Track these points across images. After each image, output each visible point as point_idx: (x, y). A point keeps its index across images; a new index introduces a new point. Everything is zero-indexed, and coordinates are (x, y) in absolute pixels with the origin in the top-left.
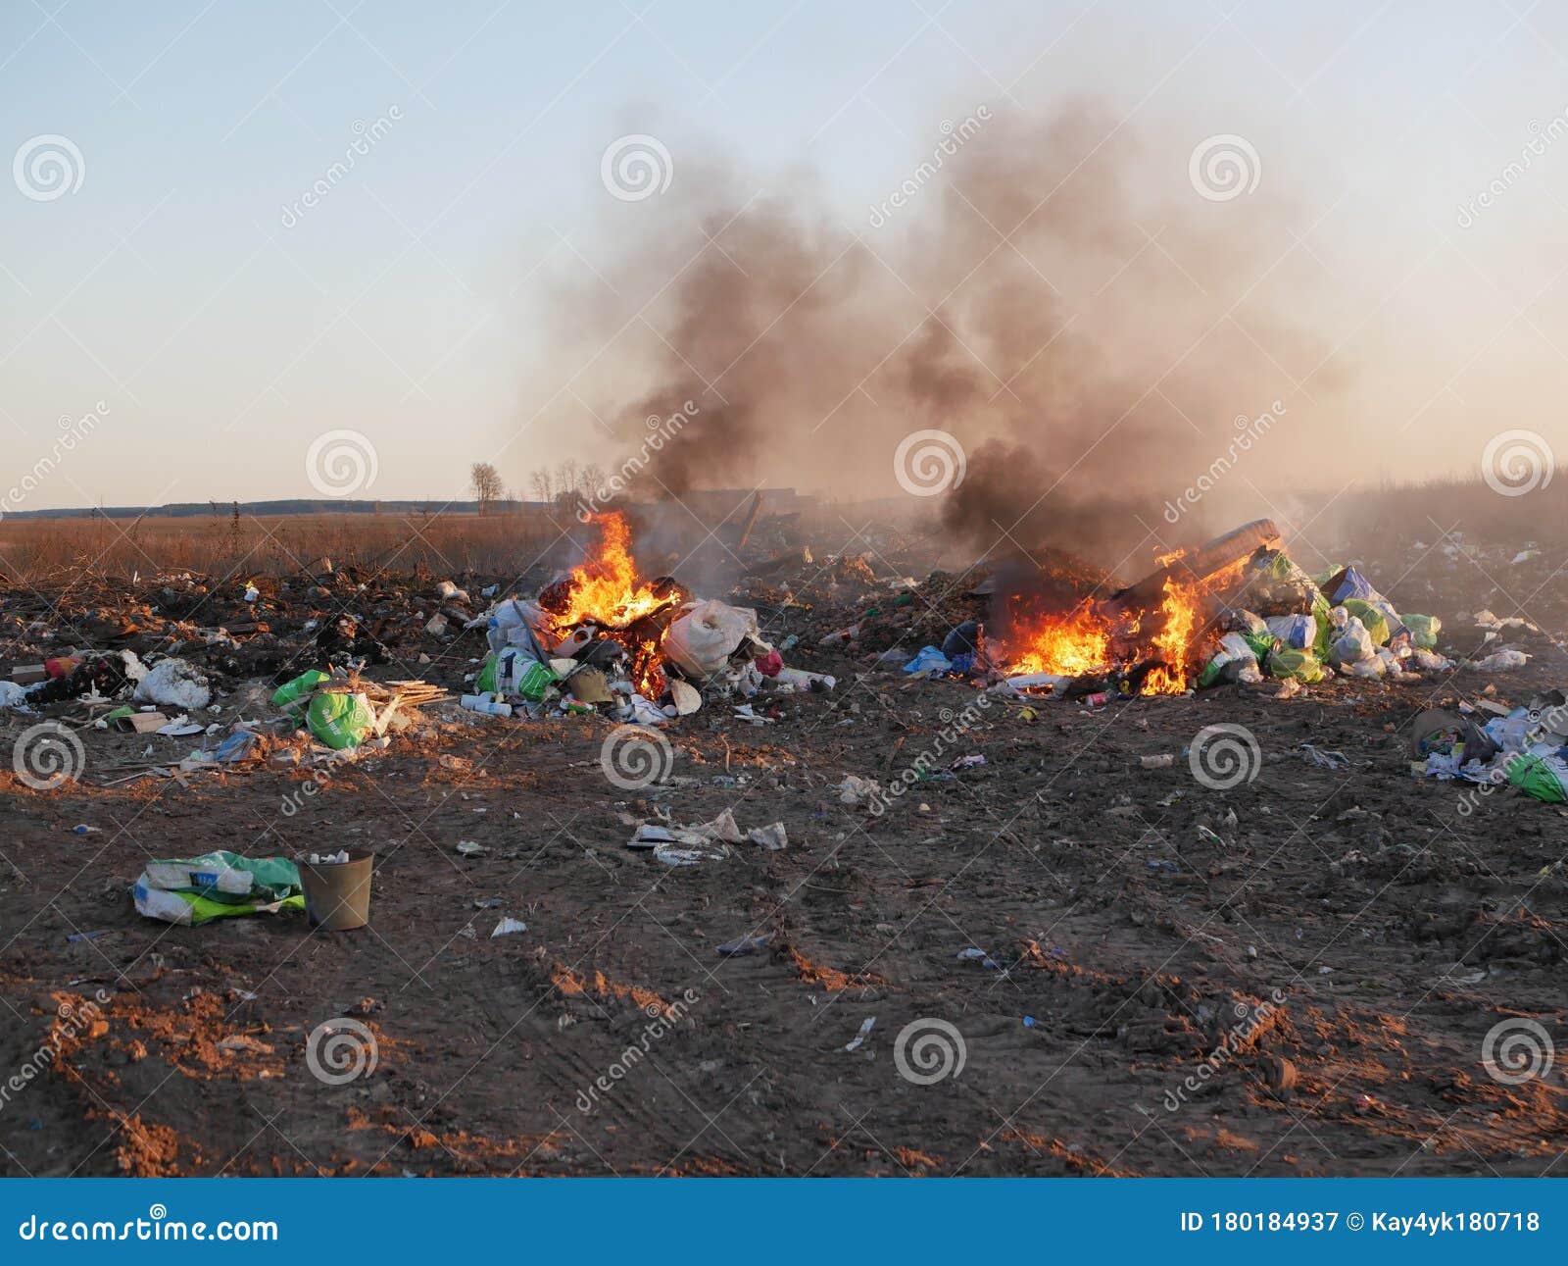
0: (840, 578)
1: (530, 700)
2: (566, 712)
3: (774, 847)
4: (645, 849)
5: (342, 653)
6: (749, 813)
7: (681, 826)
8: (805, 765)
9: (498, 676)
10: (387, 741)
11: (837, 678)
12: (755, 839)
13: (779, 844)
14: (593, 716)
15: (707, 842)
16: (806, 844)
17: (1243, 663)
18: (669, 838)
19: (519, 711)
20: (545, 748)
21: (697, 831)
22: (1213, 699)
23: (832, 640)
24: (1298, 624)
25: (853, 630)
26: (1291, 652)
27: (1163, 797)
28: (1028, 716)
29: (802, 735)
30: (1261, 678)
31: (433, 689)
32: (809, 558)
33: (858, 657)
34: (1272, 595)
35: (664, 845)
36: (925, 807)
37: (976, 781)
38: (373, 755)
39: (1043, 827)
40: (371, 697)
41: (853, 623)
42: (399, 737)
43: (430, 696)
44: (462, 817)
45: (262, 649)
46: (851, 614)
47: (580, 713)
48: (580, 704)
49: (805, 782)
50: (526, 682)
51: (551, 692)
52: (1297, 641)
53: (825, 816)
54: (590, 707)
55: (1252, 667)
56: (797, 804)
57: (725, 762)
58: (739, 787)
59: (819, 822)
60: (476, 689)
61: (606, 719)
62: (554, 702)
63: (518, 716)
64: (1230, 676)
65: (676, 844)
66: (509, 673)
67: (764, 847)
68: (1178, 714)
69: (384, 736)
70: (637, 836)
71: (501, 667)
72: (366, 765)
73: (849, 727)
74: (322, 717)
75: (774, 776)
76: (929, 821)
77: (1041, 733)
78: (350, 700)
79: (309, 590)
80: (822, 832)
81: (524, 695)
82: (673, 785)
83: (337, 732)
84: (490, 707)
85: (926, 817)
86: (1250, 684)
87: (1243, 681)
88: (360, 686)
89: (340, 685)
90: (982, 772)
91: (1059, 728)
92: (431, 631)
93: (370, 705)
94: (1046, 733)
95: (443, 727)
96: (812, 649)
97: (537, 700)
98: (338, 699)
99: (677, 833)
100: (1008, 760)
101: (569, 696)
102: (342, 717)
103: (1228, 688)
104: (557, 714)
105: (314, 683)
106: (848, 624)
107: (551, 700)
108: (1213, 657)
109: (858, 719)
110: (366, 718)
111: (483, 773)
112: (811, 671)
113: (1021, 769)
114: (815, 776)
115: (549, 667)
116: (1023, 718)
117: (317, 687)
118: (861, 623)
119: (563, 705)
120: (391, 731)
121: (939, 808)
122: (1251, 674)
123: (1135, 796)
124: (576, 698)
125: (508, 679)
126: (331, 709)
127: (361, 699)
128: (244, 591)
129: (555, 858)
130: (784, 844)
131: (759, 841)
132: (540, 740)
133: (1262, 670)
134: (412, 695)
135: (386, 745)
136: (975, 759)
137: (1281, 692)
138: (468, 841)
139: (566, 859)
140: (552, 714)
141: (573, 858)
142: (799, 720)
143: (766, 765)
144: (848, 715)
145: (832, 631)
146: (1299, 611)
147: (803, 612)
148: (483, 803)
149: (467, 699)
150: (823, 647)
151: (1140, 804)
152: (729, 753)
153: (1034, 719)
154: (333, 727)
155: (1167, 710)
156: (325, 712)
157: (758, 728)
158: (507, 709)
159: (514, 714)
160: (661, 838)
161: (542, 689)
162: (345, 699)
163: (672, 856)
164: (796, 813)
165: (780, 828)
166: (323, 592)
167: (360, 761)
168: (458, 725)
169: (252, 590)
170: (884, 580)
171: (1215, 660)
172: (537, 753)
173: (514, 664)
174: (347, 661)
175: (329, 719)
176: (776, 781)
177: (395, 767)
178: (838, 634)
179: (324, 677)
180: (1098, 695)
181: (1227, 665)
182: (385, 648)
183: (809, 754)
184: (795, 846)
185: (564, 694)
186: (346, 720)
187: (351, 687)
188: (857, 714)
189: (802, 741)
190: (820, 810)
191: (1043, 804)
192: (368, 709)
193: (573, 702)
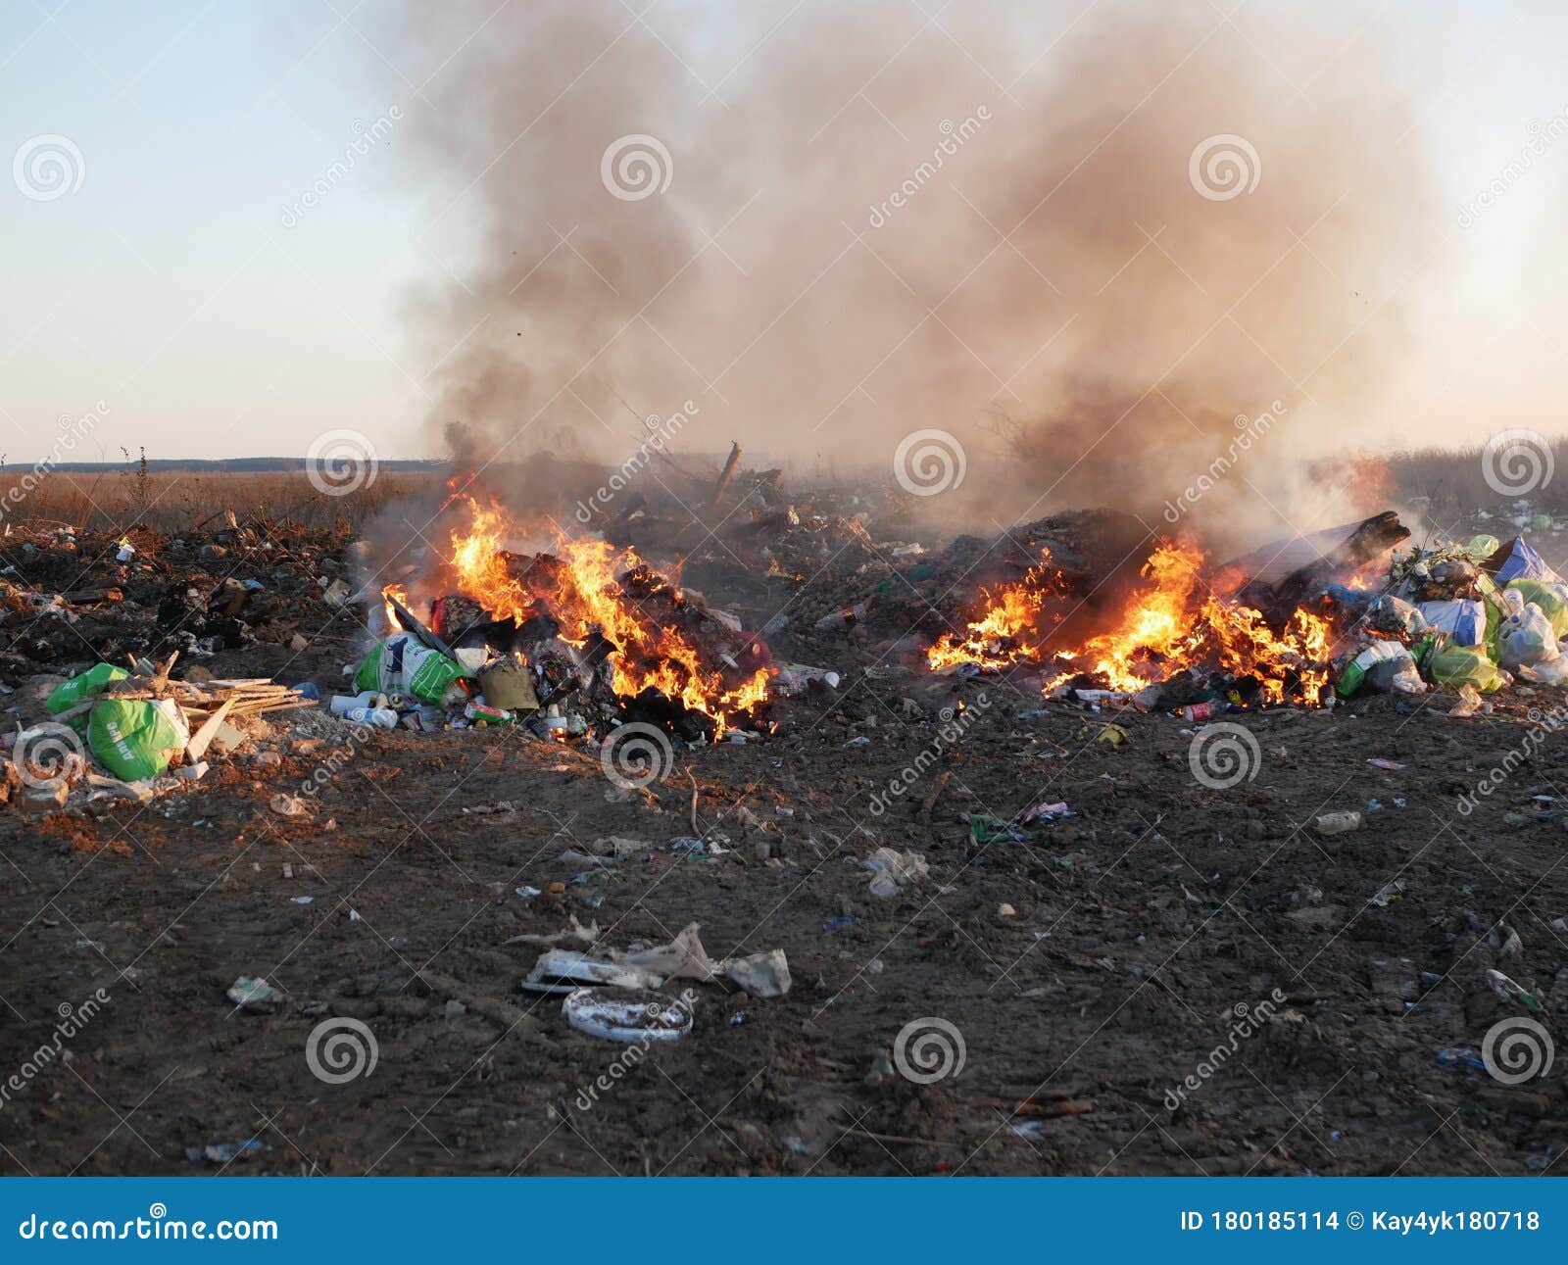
0: (831, 543)
1: (426, 703)
2: (473, 722)
3: (768, 991)
4: (549, 997)
5: (184, 633)
6: (727, 913)
7: (613, 953)
8: (808, 816)
9: (383, 669)
10: (202, 769)
11: (840, 673)
12: (736, 978)
13: (777, 986)
14: (510, 728)
15: (656, 982)
16: (822, 983)
17: (1396, 665)
18: (592, 977)
19: (408, 720)
20: (433, 780)
21: (637, 963)
22: (1359, 715)
23: (831, 622)
24: (1465, 613)
25: (859, 610)
26: (1458, 650)
27: (1372, 893)
28: (1114, 737)
29: (799, 761)
30: (1423, 686)
31: (281, 691)
32: (795, 519)
33: (866, 645)
34: (1431, 572)
35: (584, 991)
36: (1007, 909)
37: (1062, 847)
38: (177, 791)
39: (1206, 953)
40: (180, 703)
41: (858, 600)
42: (223, 763)
43: (274, 701)
44: (267, 917)
45: (101, 623)
46: (855, 589)
47: (493, 723)
48: (491, 712)
49: (811, 850)
50: (422, 679)
51: (456, 693)
52: (1463, 636)
53: (848, 925)
54: (506, 715)
55: (1408, 669)
56: (802, 899)
57: (690, 808)
58: (712, 861)
59: (839, 935)
60: (355, 688)
61: (527, 733)
62: (458, 707)
63: (406, 728)
64: (1379, 682)
65: (604, 990)
66: (397, 667)
67: (752, 993)
68: (1321, 737)
69: (200, 760)
70: (539, 972)
71: (388, 657)
72: (165, 807)
73: (865, 748)
74: (107, 735)
75: (763, 838)
76: (1016, 935)
77: (1139, 765)
78: (150, 710)
79: (203, 548)
80: (845, 955)
81: (416, 696)
82: (611, 854)
83: (129, 756)
84: (368, 716)
85: (1012, 929)
86: (1411, 694)
87: (1401, 690)
88: (167, 689)
89: (139, 686)
90: (1072, 832)
91: (1164, 758)
92: (329, 602)
93: (180, 715)
94: (1145, 766)
95: (295, 744)
96: (807, 634)
97: (432, 704)
98: (132, 708)
99: (606, 968)
100: (1106, 811)
101: (479, 700)
102: (136, 734)
103: (1382, 700)
104: (460, 724)
105: (103, 682)
106: (851, 603)
107: (453, 705)
108: (1356, 656)
109: (876, 734)
110: (171, 735)
111: (331, 824)
112: (804, 663)
113: (1128, 827)
114: (825, 838)
115: (455, 660)
116: (1107, 740)
117: (107, 688)
118: (868, 601)
119: (469, 712)
120: (213, 752)
121: (1027, 908)
122: (1410, 680)
123: (1325, 885)
124: (488, 703)
125: (397, 674)
126: (119, 722)
127: (167, 707)
128: (116, 549)
129: (393, 1016)
130: (786, 985)
131: (742, 981)
132: (429, 768)
133: (1426, 676)
134: (250, 699)
135: (200, 775)
136: (1055, 808)
137: (1459, 708)
138: (253, 978)
139: (411, 1019)
140: (453, 725)
141: (426, 1016)
142: (794, 736)
143: (752, 819)
144: (861, 730)
145: (831, 610)
146: (1464, 596)
147: (793, 586)
148: (311, 885)
149: (338, 701)
150: (820, 630)
151: (1339, 902)
152: (696, 796)
153: (1123, 742)
154: (122, 748)
155: (1302, 730)
156: (111, 727)
157: (739, 747)
158: (390, 718)
159: (401, 725)
160: (579, 976)
161: (443, 688)
162: (141, 707)
163: (596, 1017)
164: (801, 914)
165: (780, 959)
166: (219, 551)
167: (158, 799)
168: (317, 741)
169: (126, 547)
170: (885, 545)
171: (1359, 660)
172: (422, 785)
173: (404, 653)
174: (188, 645)
175: (118, 737)
176: (767, 847)
177: (206, 811)
178: (840, 614)
179: (118, 675)
180: (1199, 706)
181: (1375, 668)
182: (246, 627)
183: (812, 795)
184: (806, 988)
185: (471, 697)
186: (141, 740)
187: (153, 690)
188: (872, 729)
189: (800, 769)
190: (840, 914)
191: (1194, 905)
192: (177, 724)
193: (483, 709)
